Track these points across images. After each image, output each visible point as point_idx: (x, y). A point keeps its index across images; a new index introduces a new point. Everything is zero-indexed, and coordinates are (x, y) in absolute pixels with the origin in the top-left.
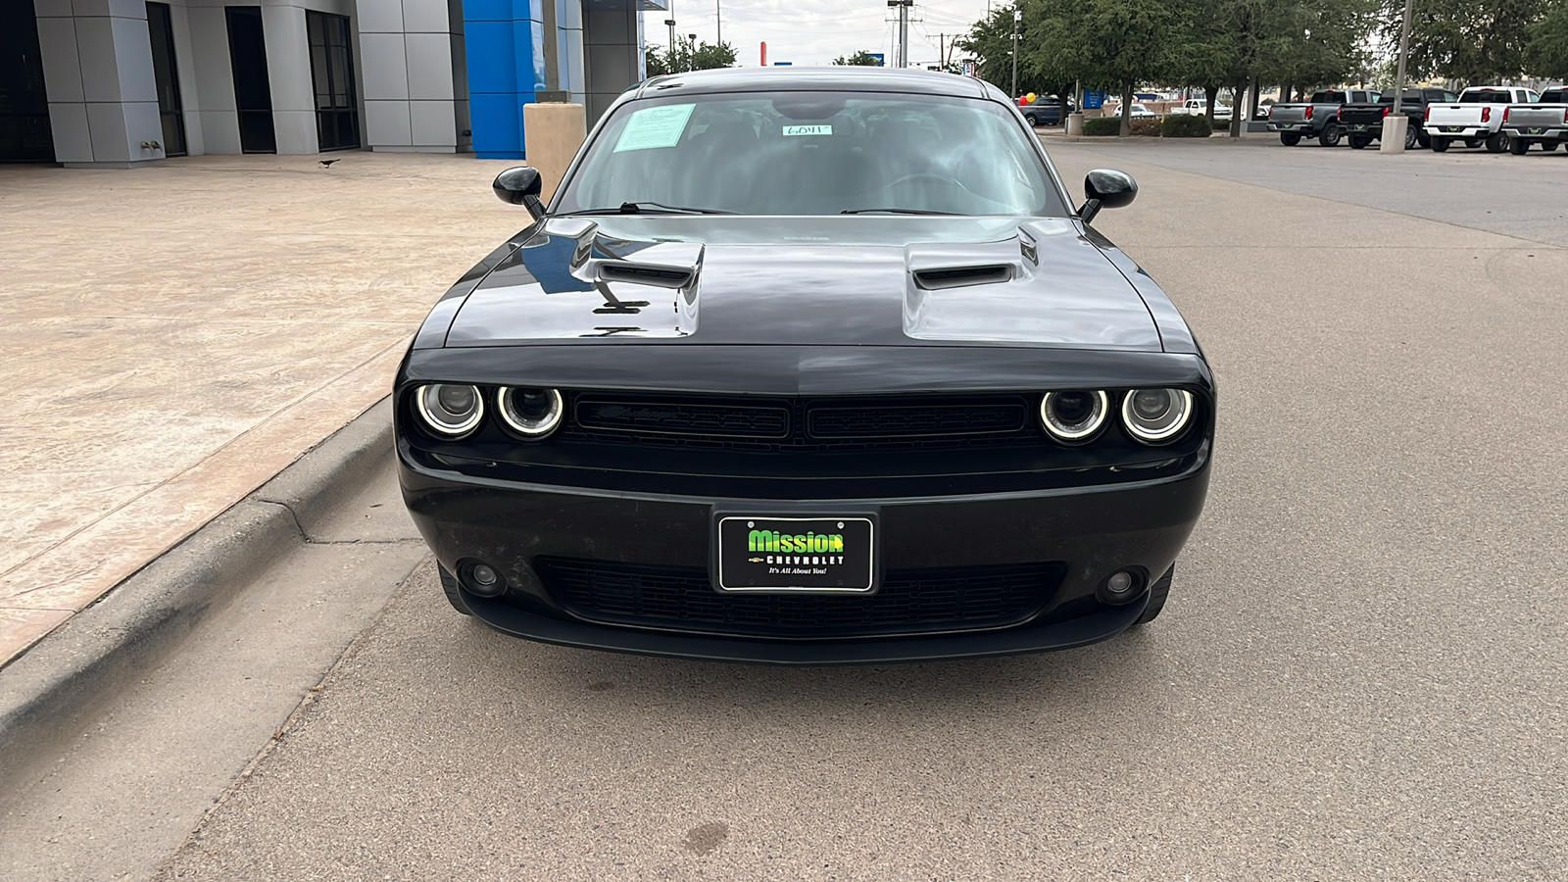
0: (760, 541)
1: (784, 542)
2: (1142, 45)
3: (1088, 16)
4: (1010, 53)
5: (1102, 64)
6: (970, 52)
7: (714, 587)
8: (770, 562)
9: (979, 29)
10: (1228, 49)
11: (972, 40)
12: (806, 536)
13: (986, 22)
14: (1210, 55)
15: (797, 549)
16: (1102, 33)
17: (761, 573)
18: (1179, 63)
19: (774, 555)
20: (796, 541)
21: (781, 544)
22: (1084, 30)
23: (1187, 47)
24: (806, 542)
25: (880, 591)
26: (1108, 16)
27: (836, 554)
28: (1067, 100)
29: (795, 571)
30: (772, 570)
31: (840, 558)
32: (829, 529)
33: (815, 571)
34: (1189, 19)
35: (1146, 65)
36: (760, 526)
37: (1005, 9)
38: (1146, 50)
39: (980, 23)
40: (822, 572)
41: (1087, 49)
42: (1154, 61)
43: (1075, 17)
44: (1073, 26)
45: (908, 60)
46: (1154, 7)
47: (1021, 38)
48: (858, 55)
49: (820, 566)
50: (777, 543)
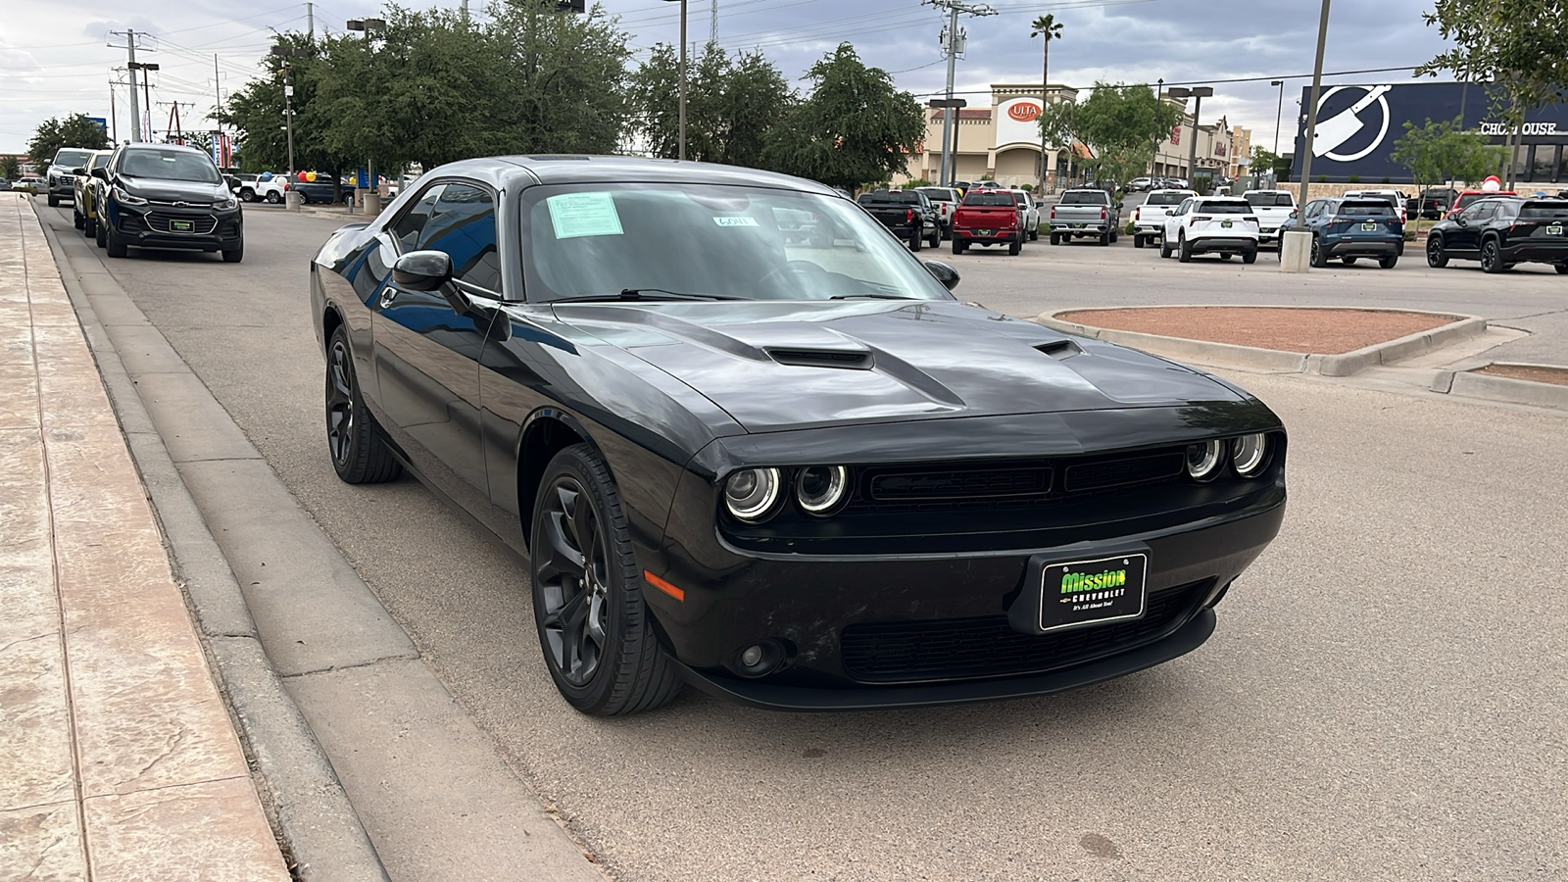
0: (1071, 583)
1: (1087, 581)
2: (441, 129)
3: (386, 97)
4: (284, 128)
5: (402, 146)
6: (228, 125)
7: (1035, 627)
8: (1075, 601)
9: (235, 100)
10: (522, 138)
11: (230, 113)
12: (1103, 573)
13: (244, 94)
14: (505, 143)
15: (1096, 587)
16: (401, 115)
17: (1068, 613)
18: (478, 149)
19: (1078, 593)
20: (1096, 580)
21: (1085, 584)
22: (383, 110)
23: (486, 134)
24: (1102, 580)
25: (1146, 616)
26: (405, 99)
27: (1120, 587)
28: (340, 180)
29: (1092, 607)
30: (1075, 608)
31: (1122, 590)
32: (1115, 566)
33: (1106, 604)
34: (485, 108)
35: (447, 149)
36: (1072, 570)
37: (263, 82)
38: (446, 135)
39: (236, 95)
40: (1109, 604)
41: (388, 130)
42: (454, 146)
43: (371, 99)
44: (371, 106)
45: (152, 129)
46: (450, 94)
47: (294, 113)
48: (76, 118)
49: (1108, 600)
50: (1082, 583)
